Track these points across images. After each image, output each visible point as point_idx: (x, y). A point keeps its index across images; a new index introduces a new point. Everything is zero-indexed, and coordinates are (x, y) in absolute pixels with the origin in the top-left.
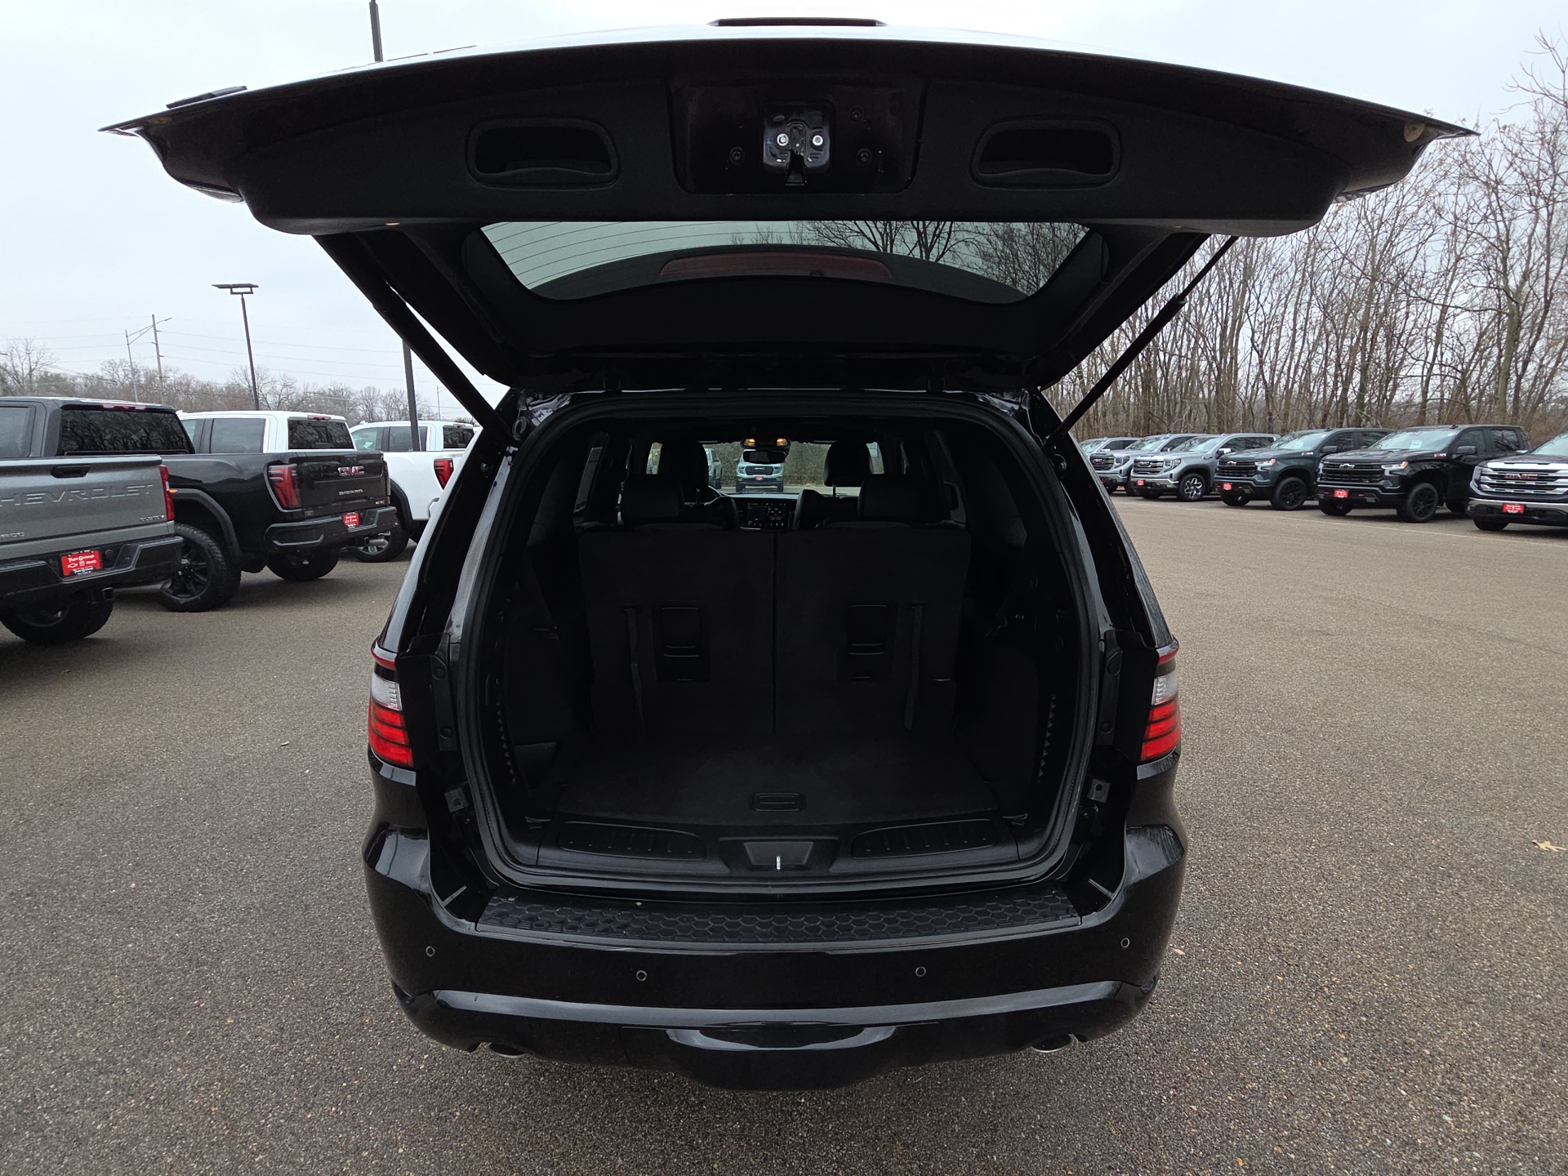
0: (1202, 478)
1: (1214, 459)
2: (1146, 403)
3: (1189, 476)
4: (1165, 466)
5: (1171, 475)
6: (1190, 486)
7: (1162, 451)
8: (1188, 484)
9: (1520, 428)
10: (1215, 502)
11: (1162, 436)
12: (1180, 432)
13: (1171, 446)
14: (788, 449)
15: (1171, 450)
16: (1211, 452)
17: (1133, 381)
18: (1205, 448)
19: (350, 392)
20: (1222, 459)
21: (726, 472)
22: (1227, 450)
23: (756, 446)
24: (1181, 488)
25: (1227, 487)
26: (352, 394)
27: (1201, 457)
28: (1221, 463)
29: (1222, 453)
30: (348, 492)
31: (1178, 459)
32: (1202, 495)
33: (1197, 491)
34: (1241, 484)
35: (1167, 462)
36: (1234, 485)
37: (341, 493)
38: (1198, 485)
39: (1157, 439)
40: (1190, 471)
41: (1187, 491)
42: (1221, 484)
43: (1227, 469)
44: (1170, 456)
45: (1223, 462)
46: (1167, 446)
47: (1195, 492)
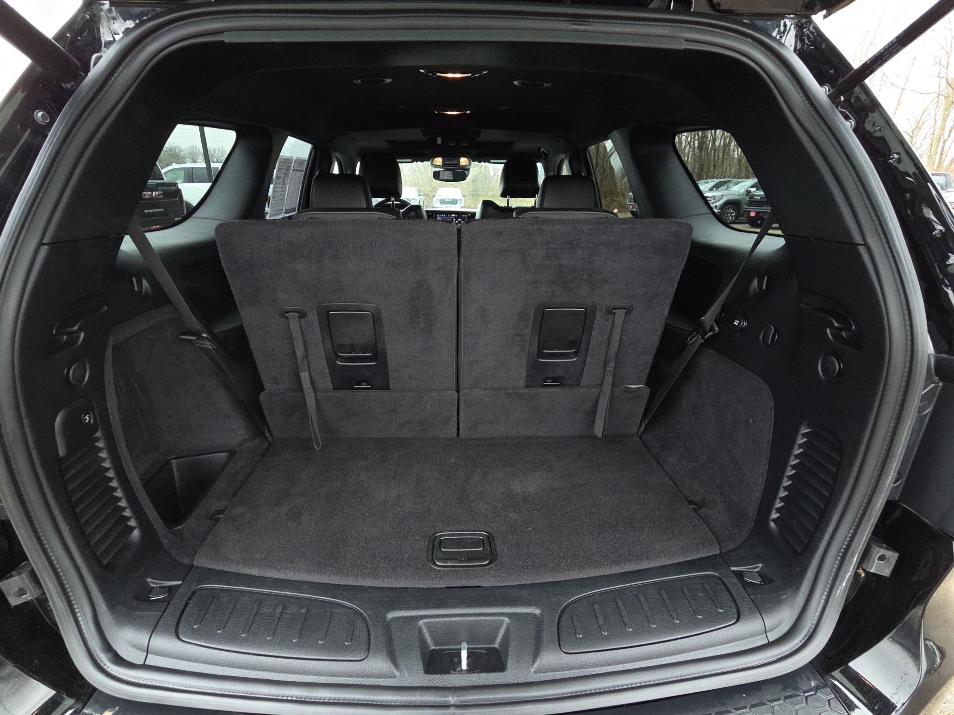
0: (735, 208)
1: (744, 196)
2: (700, 157)
3: (729, 206)
4: (712, 200)
5: (716, 206)
6: (728, 214)
7: (710, 190)
8: (727, 212)
9: (949, 175)
10: (744, 225)
11: (710, 180)
12: (721, 178)
13: (717, 186)
14: (469, 169)
15: (716, 190)
16: (743, 191)
17: (692, 143)
18: (738, 188)
19: (180, 149)
20: (751, 195)
21: (427, 203)
22: (753, 190)
23: (444, 165)
24: (722, 213)
25: (753, 214)
26: (182, 150)
27: (736, 194)
28: (750, 198)
29: (750, 192)
30: (151, 211)
31: (721, 196)
32: (735, 219)
33: (732, 217)
34: (762, 212)
35: (714, 197)
36: (757, 213)
37: (146, 211)
38: (733, 213)
39: (708, 182)
40: (730, 204)
41: (726, 217)
42: (749, 212)
43: (754, 202)
44: (716, 193)
45: (752, 197)
46: (714, 187)
47: (730, 218)
